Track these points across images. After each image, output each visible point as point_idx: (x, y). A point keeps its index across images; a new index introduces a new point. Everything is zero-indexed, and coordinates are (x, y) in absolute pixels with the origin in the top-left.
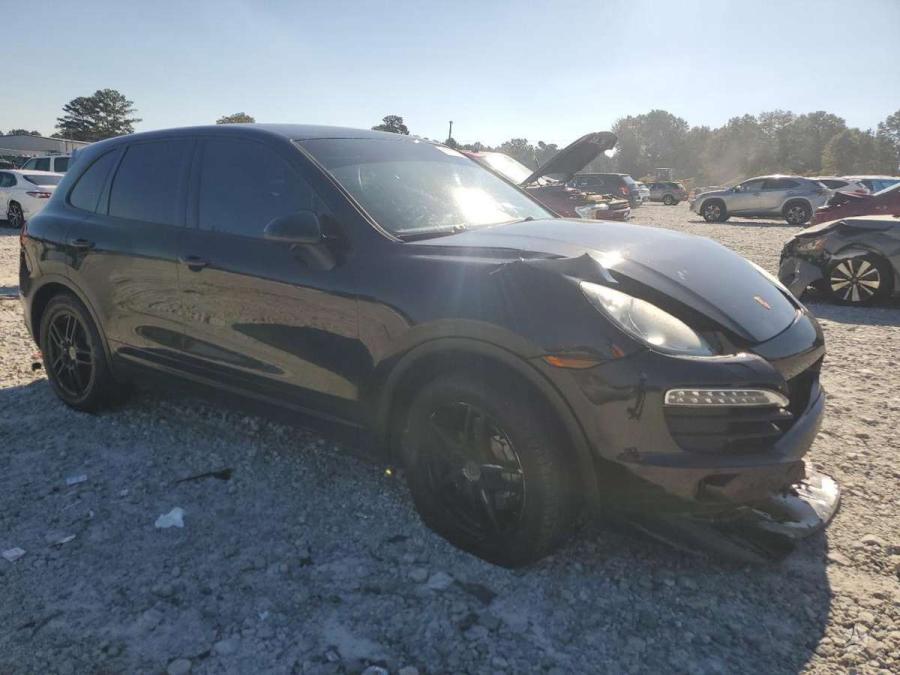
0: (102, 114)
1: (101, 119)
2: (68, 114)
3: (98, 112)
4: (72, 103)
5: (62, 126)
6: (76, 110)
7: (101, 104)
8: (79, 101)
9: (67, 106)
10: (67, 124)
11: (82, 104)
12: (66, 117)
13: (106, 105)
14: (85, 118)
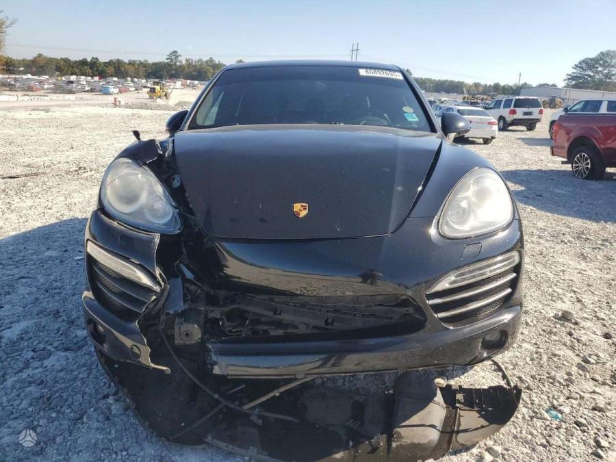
0: (600, 69)
1: (598, 72)
2: (575, 71)
3: (597, 68)
4: (580, 63)
5: (569, 79)
6: (582, 68)
7: (601, 62)
8: (585, 61)
9: (576, 65)
10: (573, 78)
11: (587, 63)
12: (573, 73)
13: (605, 62)
14: (587, 73)
